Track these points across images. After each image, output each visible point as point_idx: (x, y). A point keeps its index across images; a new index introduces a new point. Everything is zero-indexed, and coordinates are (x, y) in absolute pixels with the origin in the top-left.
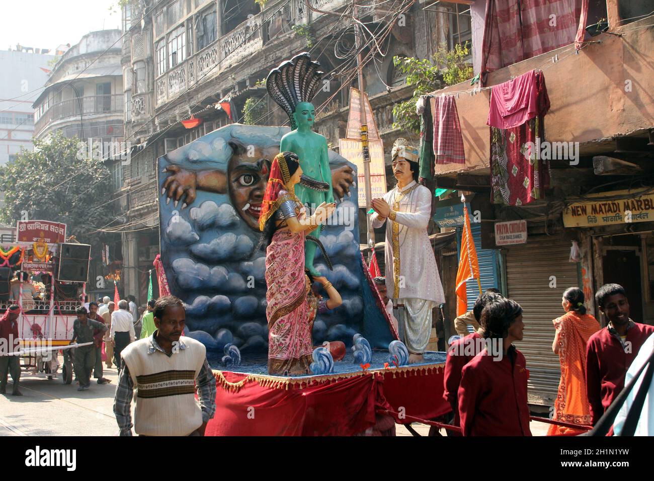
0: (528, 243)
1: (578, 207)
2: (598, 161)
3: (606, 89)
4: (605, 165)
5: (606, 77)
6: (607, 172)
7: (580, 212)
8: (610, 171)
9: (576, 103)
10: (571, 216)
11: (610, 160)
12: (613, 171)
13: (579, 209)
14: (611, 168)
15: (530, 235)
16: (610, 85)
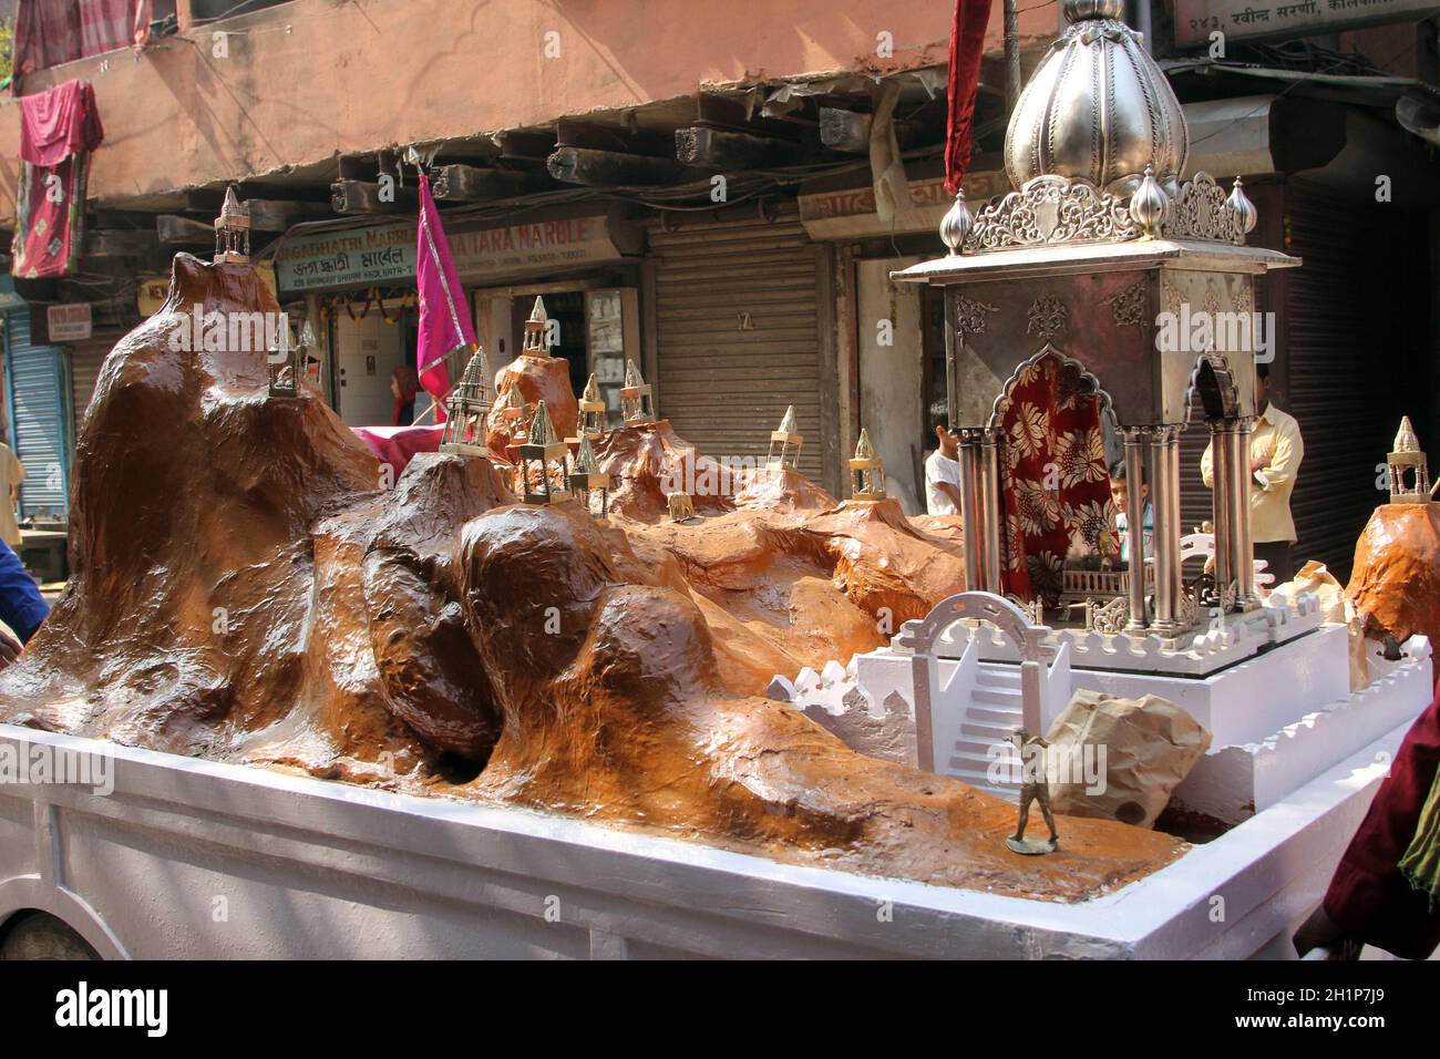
0: (94, 337)
1: (157, 287)
2: (163, 223)
3: (175, 117)
4: (173, 230)
5: (175, 101)
6: (176, 239)
7: (160, 295)
8: (182, 237)
9: (139, 134)
10: (148, 298)
11: (181, 221)
12: (188, 237)
13: (159, 290)
14: (183, 233)
15: (95, 328)
16: (180, 112)
